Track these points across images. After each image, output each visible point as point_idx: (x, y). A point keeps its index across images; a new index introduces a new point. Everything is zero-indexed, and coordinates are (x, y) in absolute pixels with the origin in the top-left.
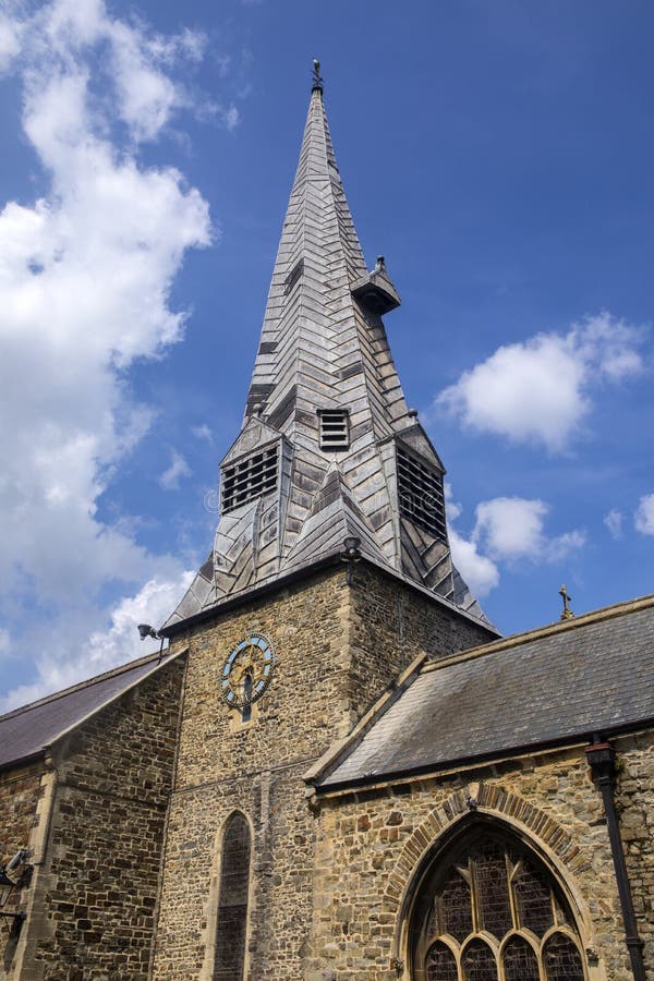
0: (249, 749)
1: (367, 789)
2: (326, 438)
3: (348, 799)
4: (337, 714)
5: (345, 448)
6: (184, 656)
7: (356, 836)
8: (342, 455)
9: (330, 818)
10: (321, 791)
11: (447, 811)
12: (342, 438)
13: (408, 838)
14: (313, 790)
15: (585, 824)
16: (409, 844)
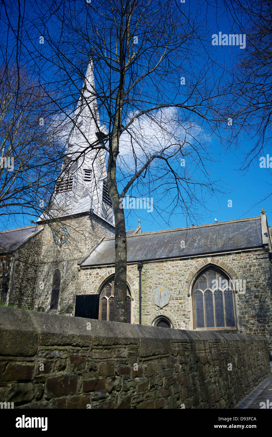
0: (61, 255)
1: (92, 267)
2: (85, 177)
3: (88, 269)
4: (84, 250)
5: (90, 181)
6: (43, 230)
7: (88, 276)
8: (90, 182)
9: (83, 272)
10: (81, 267)
11: (109, 273)
12: (90, 178)
13: (100, 277)
14: (79, 266)
15: (135, 277)
16: (100, 279)
